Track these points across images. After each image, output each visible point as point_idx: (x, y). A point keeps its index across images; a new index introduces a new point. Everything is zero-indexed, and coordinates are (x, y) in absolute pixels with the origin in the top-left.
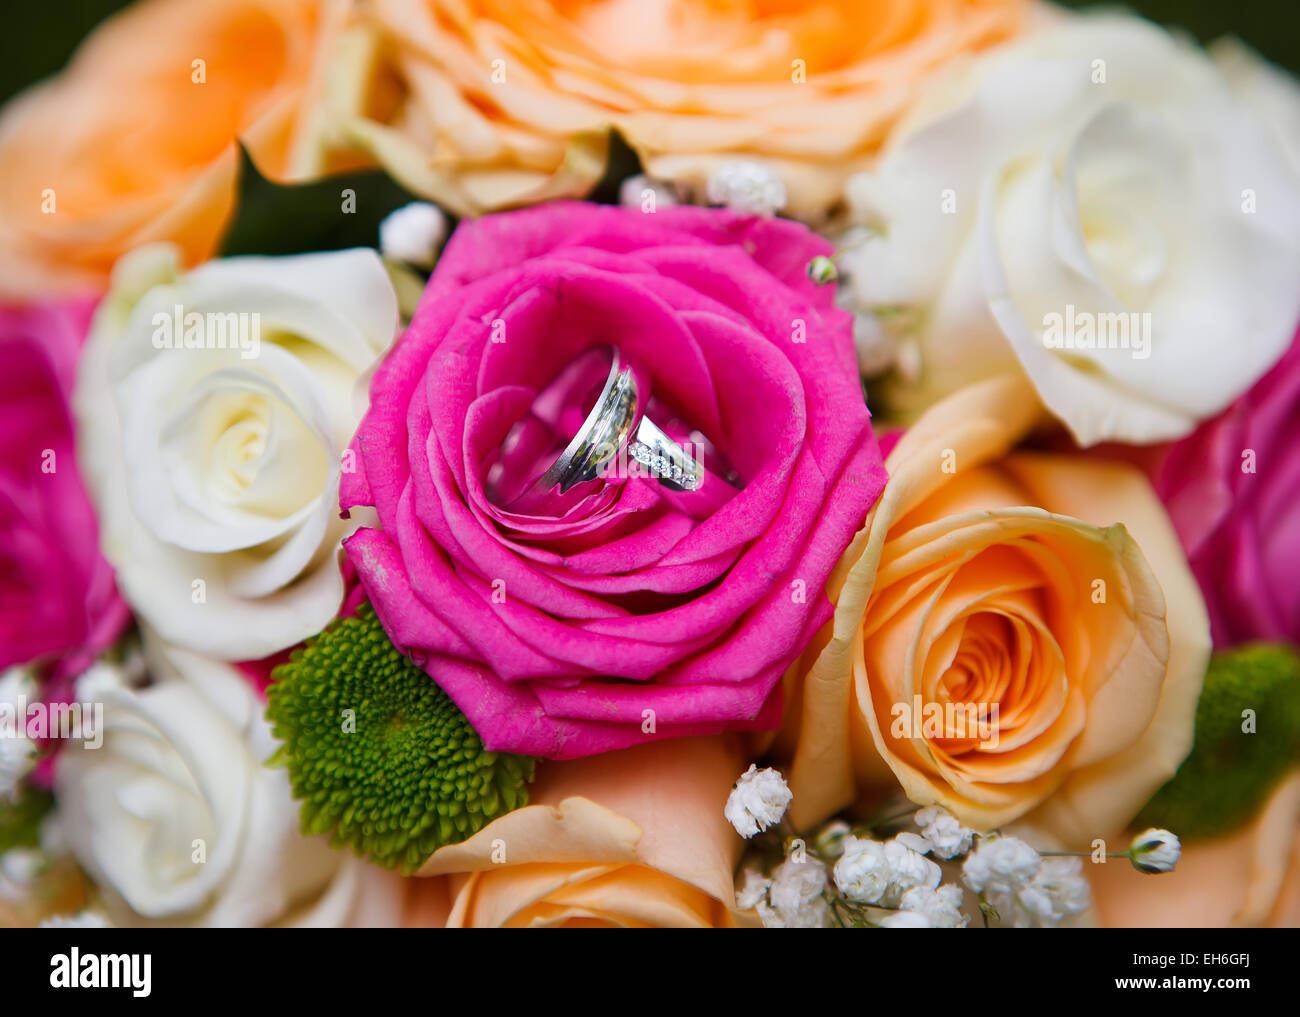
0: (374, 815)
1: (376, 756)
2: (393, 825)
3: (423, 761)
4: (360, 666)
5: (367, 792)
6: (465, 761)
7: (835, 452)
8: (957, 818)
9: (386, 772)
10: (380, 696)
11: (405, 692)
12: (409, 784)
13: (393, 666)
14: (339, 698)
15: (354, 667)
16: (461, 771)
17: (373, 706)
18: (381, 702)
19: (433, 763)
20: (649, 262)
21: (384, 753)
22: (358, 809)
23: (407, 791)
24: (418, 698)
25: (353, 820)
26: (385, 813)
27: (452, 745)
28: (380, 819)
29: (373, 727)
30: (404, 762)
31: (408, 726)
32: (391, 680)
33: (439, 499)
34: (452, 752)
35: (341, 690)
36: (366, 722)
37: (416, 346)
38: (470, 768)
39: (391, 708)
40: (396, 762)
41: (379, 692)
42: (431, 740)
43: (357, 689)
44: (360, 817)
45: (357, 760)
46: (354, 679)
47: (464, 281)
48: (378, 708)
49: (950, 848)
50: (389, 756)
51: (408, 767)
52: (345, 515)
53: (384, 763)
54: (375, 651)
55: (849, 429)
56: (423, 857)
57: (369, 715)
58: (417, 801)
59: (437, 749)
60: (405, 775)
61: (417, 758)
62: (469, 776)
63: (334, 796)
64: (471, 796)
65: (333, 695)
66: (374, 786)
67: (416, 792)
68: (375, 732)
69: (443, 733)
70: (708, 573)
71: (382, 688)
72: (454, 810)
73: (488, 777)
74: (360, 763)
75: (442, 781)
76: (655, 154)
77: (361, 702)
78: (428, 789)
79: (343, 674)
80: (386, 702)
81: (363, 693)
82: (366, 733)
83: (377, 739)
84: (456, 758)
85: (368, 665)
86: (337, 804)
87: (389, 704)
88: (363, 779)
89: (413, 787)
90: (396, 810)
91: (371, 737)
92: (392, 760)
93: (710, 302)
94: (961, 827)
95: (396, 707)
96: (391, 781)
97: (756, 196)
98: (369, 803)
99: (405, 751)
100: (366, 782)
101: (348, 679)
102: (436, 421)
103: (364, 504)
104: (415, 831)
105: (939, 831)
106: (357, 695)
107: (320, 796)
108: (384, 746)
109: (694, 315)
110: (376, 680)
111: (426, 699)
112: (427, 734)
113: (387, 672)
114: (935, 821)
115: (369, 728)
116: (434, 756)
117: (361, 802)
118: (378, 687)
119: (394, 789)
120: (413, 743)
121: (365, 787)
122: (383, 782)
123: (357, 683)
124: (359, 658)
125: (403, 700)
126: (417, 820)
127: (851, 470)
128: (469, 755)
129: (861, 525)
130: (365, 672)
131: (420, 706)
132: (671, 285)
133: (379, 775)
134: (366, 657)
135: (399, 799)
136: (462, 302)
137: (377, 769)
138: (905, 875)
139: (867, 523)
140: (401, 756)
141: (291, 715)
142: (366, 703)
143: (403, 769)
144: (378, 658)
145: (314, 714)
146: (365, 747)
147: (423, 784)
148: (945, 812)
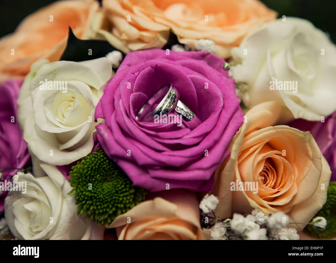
0: (99, 207)
1: (100, 190)
2: (104, 210)
3: (114, 191)
4: (98, 164)
5: (97, 200)
6: (126, 191)
7: (231, 110)
8: (264, 213)
9: (103, 195)
10: (103, 174)
11: (110, 172)
12: (110, 198)
13: (107, 164)
14: (91, 173)
15: (96, 165)
16: (125, 194)
17: (100, 176)
18: (103, 175)
19: (117, 192)
20: (180, 63)
21: (103, 190)
22: (94, 206)
23: (109, 200)
24: (113, 173)
25: (93, 209)
26: (102, 207)
27: (123, 186)
28: (101, 208)
29: (100, 183)
30: (109, 192)
31: (110, 182)
32: (106, 168)
33: (123, 116)
34: (123, 188)
35: (91, 172)
36: (98, 181)
37: (116, 79)
38: (128, 193)
39: (105, 177)
40: (106, 192)
41: (102, 172)
42: (117, 185)
43: (96, 171)
44: (95, 208)
45: (95, 191)
46: (96, 168)
47: (129, 65)
48: (102, 177)
49: (262, 221)
50: (104, 190)
51: (110, 193)
52: (96, 121)
53: (103, 192)
54: (102, 160)
55: (235, 105)
56: (112, 221)
57: (99, 179)
58: (112, 203)
59: (119, 187)
60: (108, 196)
61: (112, 191)
62: (127, 196)
63: (88, 202)
64: (127, 201)
65: (89, 172)
66: (99, 198)
67: (112, 200)
68: (100, 184)
69: (121, 183)
70: (196, 141)
71: (103, 171)
72: (122, 206)
73: (132, 196)
74: (96, 192)
75: (119, 197)
76: (181, 38)
77: (97, 175)
78: (115, 199)
79: (93, 167)
80: (104, 175)
81: (98, 173)
82: (98, 184)
83: (101, 186)
84: (124, 190)
85: (100, 164)
86: (89, 204)
87: (105, 176)
88: (97, 196)
89: (111, 199)
90: (106, 205)
91: (99, 185)
92: (105, 191)
93: (196, 73)
94: (265, 216)
95: (107, 177)
96: (104, 197)
97: (208, 48)
98: (98, 203)
99: (109, 189)
100: (97, 197)
101: (94, 168)
102: (122, 97)
103: (102, 118)
104: (111, 212)
105: (259, 216)
106: (96, 173)
107: (83, 202)
108: (103, 188)
109: (192, 76)
110: (102, 169)
111: (116, 174)
112: (116, 184)
113: (105, 166)
114: (257, 214)
115: (99, 183)
116: (117, 190)
117: (96, 204)
118: (102, 171)
119: (105, 200)
120: (111, 186)
121: (97, 199)
122: (102, 197)
123: (96, 169)
124: (97, 162)
125: (109, 175)
126: (111, 209)
127: (235, 116)
128: (127, 189)
129: (238, 130)
130: (99, 166)
131: (114, 176)
132: (186, 68)
133: (102, 195)
134: (99, 162)
135: (106, 203)
136: (129, 70)
137: (101, 194)
138: (250, 227)
139: (240, 129)
140: (108, 190)
141: (77, 179)
142: (98, 175)
143: (108, 194)
144: (102, 162)
145: (84, 178)
146: (97, 188)
147: (114, 198)
148: (260, 211)
